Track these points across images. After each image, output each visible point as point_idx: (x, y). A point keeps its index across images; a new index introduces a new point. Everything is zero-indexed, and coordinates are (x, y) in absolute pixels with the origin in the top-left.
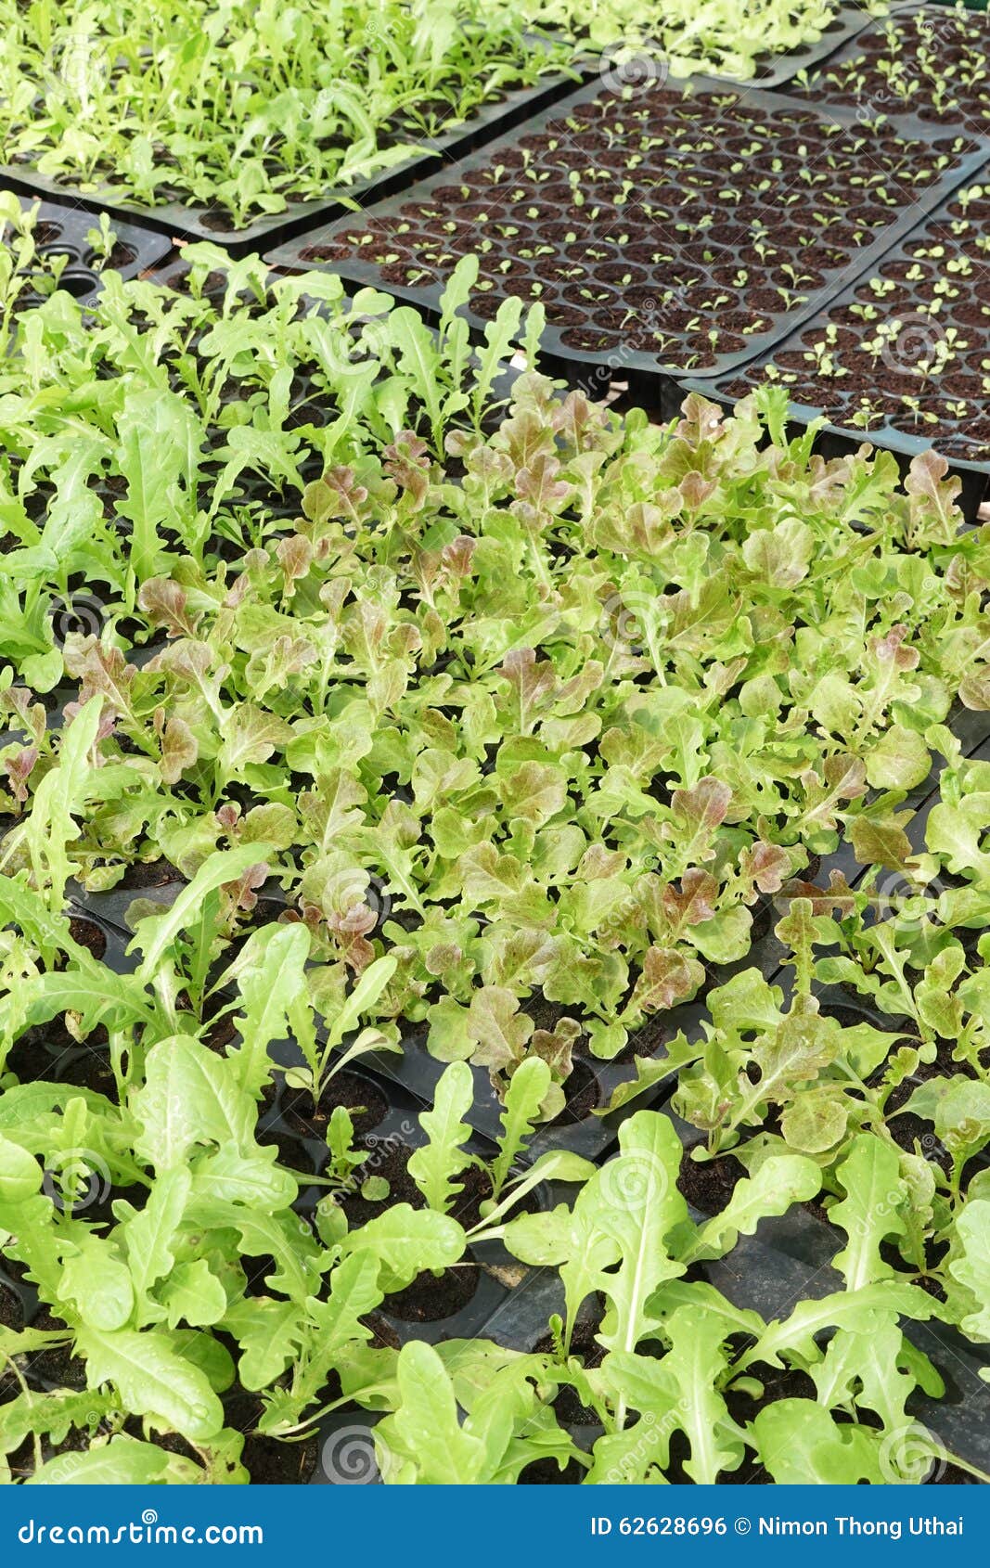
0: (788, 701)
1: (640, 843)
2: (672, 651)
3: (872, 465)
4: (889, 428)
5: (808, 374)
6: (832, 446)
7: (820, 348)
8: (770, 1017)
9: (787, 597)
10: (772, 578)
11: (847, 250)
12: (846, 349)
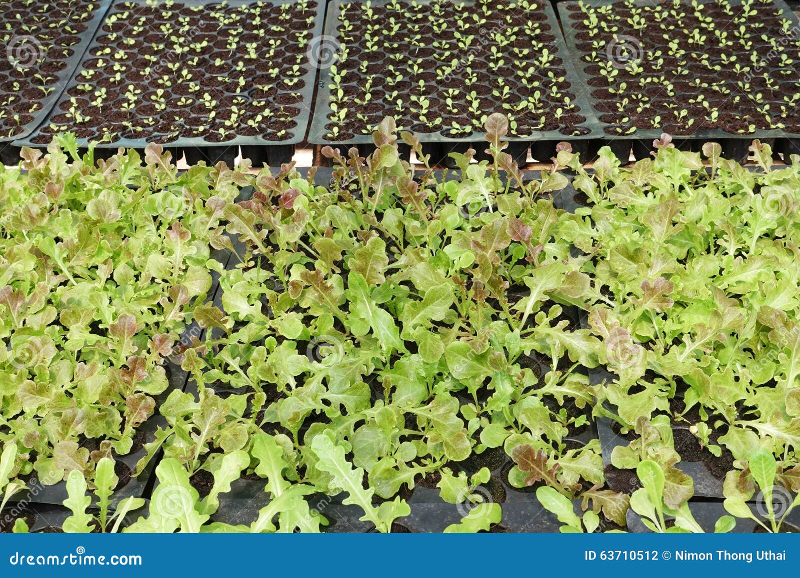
0: (136, 273)
1: (97, 357)
2: (72, 267)
3: (127, 157)
4: (122, 139)
5: (71, 123)
6: (103, 154)
7: (72, 110)
8: (193, 407)
9: (116, 226)
10: (105, 220)
11: (63, 60)
12: (83, 107)
